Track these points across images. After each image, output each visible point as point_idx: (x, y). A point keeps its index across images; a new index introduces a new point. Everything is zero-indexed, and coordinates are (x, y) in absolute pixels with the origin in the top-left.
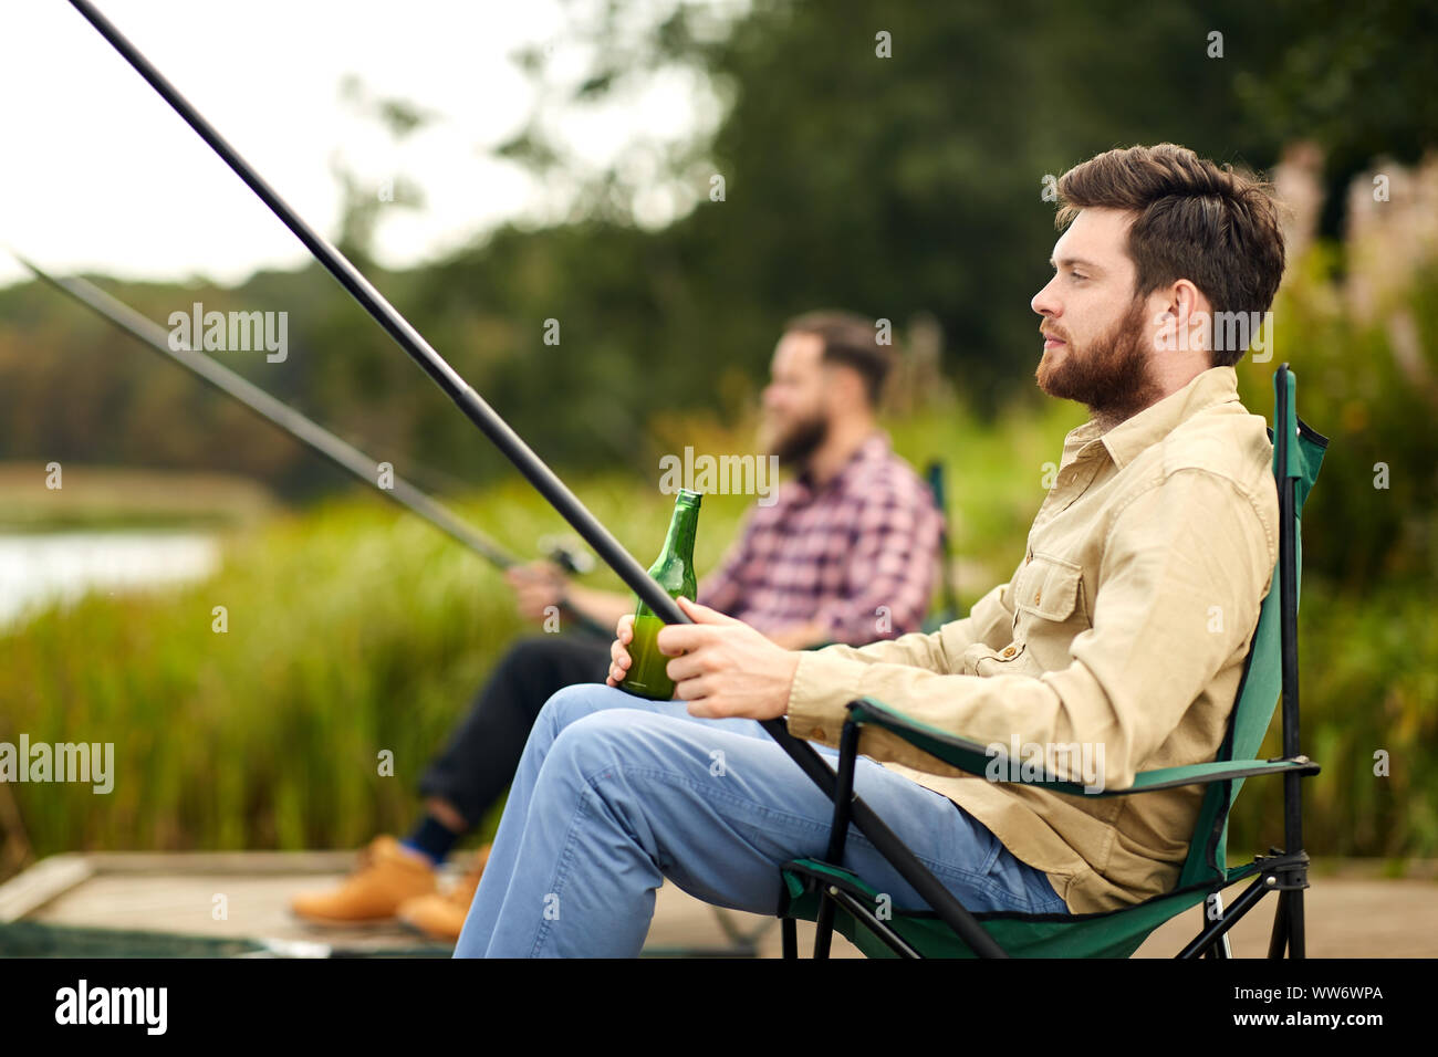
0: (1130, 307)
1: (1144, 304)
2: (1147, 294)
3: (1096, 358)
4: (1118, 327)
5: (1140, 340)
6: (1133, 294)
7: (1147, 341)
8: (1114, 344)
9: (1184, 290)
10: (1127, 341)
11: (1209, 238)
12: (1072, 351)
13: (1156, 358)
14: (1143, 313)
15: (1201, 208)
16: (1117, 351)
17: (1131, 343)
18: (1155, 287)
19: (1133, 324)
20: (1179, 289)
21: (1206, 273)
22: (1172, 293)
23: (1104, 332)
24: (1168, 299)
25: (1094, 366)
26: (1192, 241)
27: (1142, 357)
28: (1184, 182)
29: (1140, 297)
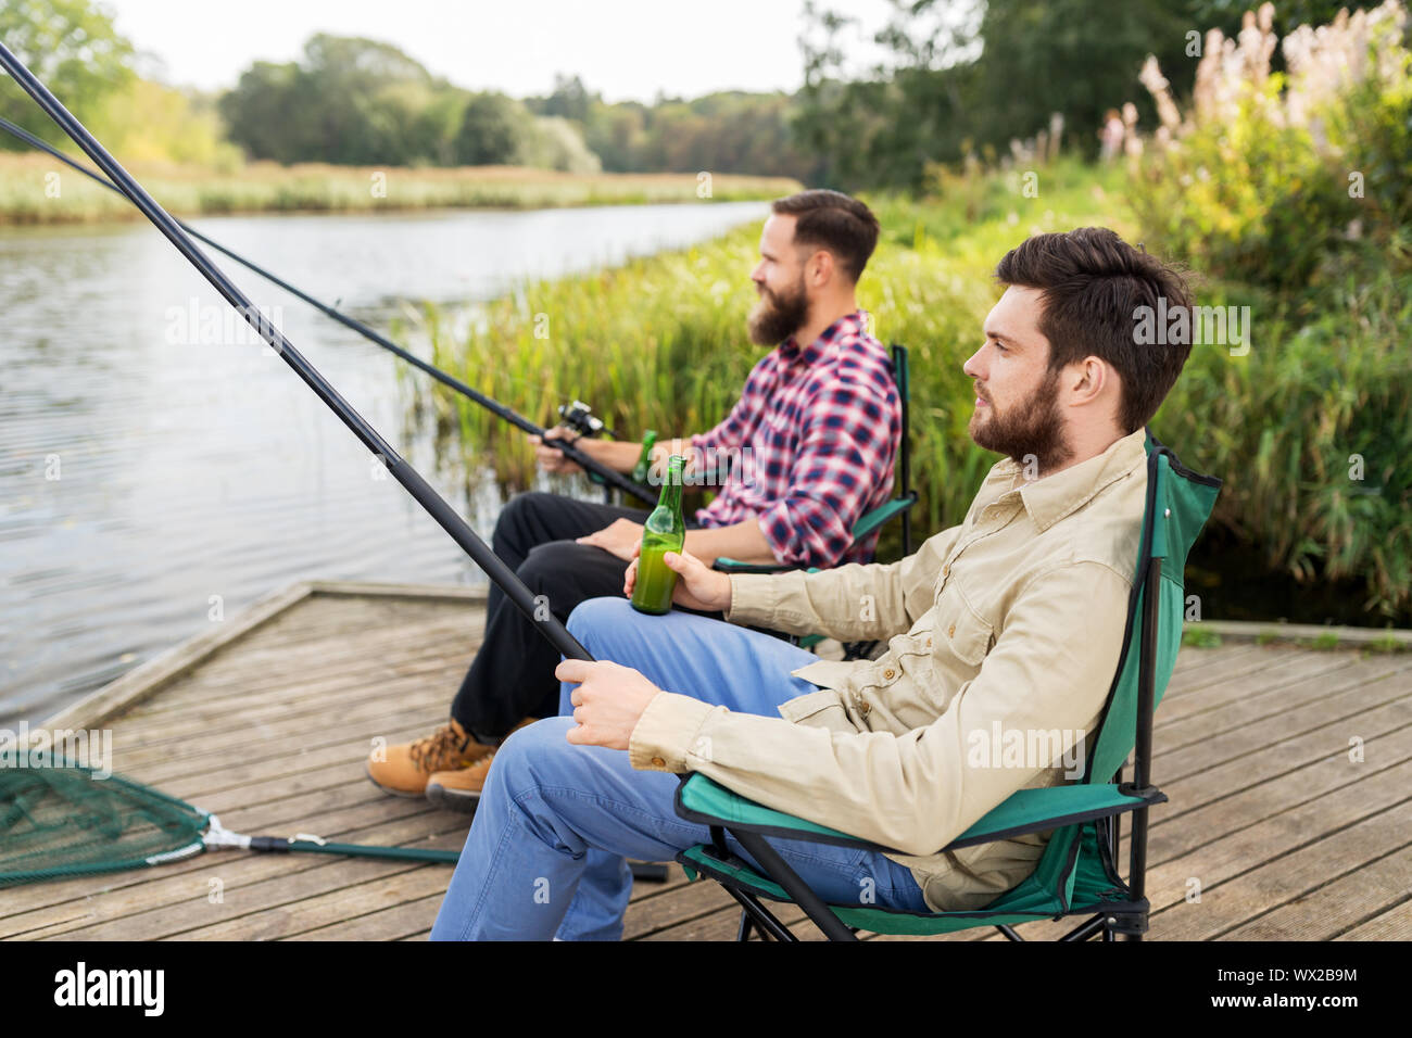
0: (1045, 379)
1: (1057, 376)
2: (1060, 367)
3: (1014, 421)
4: (1033, 395)
5: (1054, 407)
6: (1046, 367)
7: (1061, 408)
8: (1029, 410)
9: (1093, 365)
10: (1041, 409)
11: (1119, 317)
12: (994, 412)
13: (1068, 424)
14: (1057, 384)
15: (1112, 289)
16: (1032, 418)
17: (1045, 411)
18: (1067, 361)
19: (1047, 393)
20: (1089, 363)
21: (1115, 349)
22: (1083, 367)
23: (1022, 400)
24: (1080, 372)
25: (1012, 429)
26: (1102, 322)
27: (1055, 423)
28: (1097, 265)
29: (1054, 370)
